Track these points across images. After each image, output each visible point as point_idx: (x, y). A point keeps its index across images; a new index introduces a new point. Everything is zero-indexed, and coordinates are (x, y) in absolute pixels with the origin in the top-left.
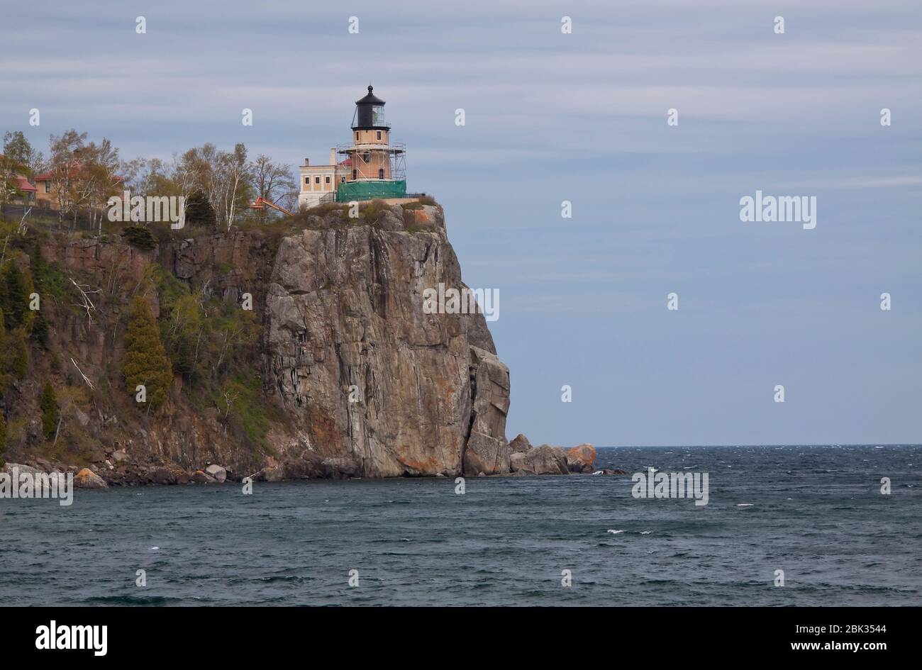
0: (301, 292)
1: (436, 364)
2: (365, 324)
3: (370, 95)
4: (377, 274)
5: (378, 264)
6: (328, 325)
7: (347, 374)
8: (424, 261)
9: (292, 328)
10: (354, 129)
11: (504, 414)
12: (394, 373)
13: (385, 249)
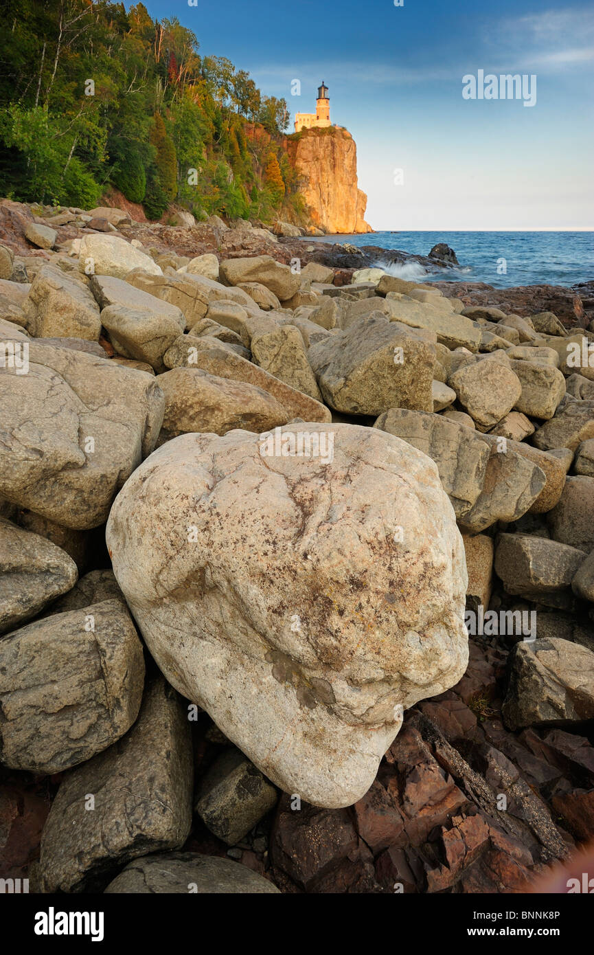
0: (309, 161)
2: (328, 175)
3: (323, 85)
4: (333, 156)
5: (333, 152)
6: (317, 175)
7: (322, 195)
9: (305, 176)
10: (317, 99)
11: (365, 212)
12: (336, 195)
13: (336, 146)
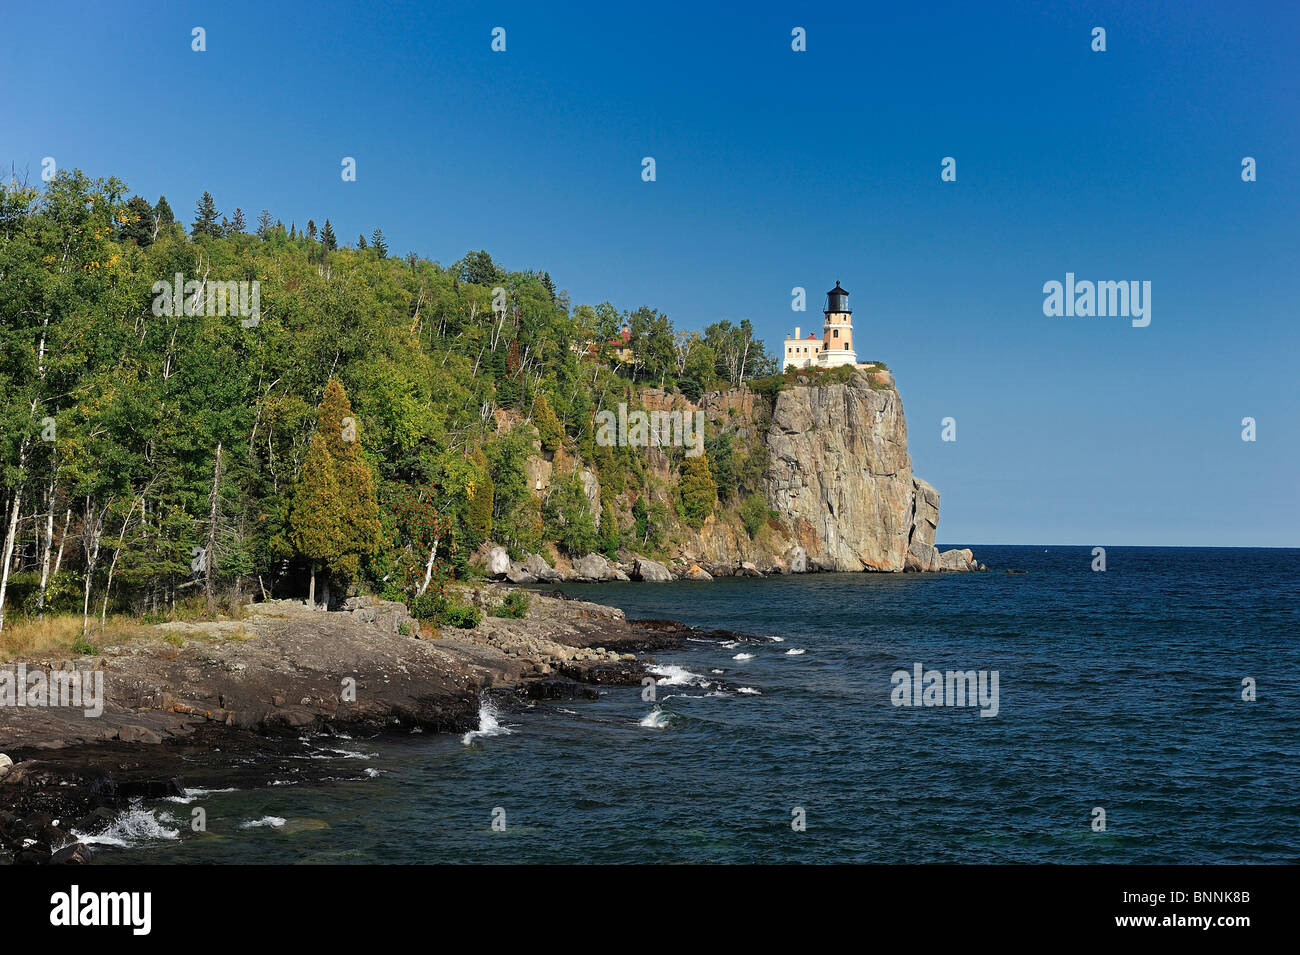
0: (794, 433)
1: (890, 488)
2: (839, 458)
3: (838, 288)
5: (849, 413)
8: (883, 412)
9: (787, 460)
10: (826, 313)
11: (933, 527)
12: (859, 494)
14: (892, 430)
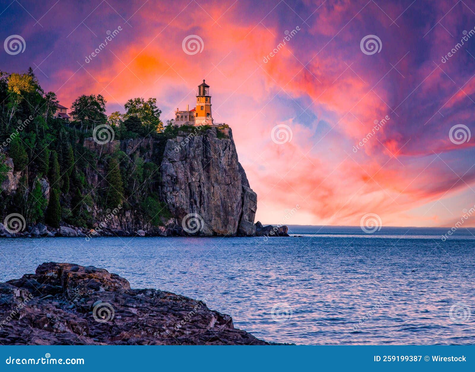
0: (175, 162)
1: (228, 192)
2: (200, 175)
3: (204, 83)
4: (206, 155)
5: (205, 151)
6: (185, 175)
7: (193, 195)
8: (225, 150)
10: (197, 97)
11: (255, 213)
12: (211, 195)
13: (209, 145)
14: (230, 160)
